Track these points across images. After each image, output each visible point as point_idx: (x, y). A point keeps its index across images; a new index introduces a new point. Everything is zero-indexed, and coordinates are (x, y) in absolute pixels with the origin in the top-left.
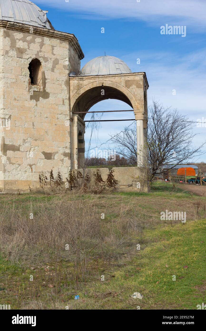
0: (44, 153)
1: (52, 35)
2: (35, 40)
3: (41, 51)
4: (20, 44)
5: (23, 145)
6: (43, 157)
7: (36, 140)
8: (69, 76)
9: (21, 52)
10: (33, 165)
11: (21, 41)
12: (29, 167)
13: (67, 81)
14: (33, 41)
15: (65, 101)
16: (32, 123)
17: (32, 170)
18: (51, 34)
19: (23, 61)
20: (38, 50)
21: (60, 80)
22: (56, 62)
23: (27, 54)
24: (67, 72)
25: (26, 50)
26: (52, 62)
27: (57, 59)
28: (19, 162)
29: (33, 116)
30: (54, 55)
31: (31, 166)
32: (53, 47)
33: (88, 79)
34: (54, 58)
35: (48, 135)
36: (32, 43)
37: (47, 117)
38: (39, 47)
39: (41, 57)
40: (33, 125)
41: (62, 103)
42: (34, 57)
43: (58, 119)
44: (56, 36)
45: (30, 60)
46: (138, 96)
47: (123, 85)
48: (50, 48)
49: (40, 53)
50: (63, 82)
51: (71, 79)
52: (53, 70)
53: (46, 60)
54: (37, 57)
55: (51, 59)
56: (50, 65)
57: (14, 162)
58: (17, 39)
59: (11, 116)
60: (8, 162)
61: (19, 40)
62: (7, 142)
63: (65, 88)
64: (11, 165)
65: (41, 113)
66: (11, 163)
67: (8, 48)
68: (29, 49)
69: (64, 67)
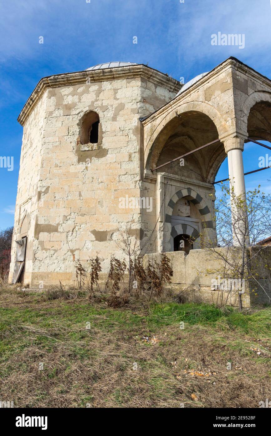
0: (95, 232)
3: (97, 100)
4: (69, 100)
5: (64, 223)
6: (93, 237)
7: (83, 215)
8: (141, 121)
9: (69, 108)
10: (75, 250)
11: (70, 96)
12: (69, 253)
13: (136, 128)
14: (86, 91)
15: (133, 156)
16: (78, 193)
17: (74, 258)
19: (71, 118)
20: (93, 100)
21: (126, 129)
22: (121, 107)
23: (77, 109)
24: (137, 116)
25: (75, 104)
26: (114, 109)
27: (121, 103)
28: (56, 247)
29: (81, 183)
30: (118, 99)
31: (72, 251)
32: (116, 91)
33: (160, 115)
34: (116, 103)
35: (102, 206)
36: (85, 94)
37: (102, 182)
38: (95, 96)
39: (97, 107)
40: (80, 195)
41: (127, 159)
42: (87, 109)
43: (119, 181)
44: (118, 76)
45: (82, 114)
47: (201, 100)
48: (112, 92)
49: (95, 103)
50: (131, 131)
52: (114, 119)
53: (105, 109)
54: (92, 109)
55: (112, 106)
56: (110, 113)
57: (48, 247)
58: (65, 95)
59: (49, 187)
60: (40, 248)
61: (68, 95)
62: (41, 222)
63: (134, 138)
64: (44, 251)
65: (93, 178)
66: (44, 249)
67: (52, 108)
68: (80, 102)
69: (133, 111)
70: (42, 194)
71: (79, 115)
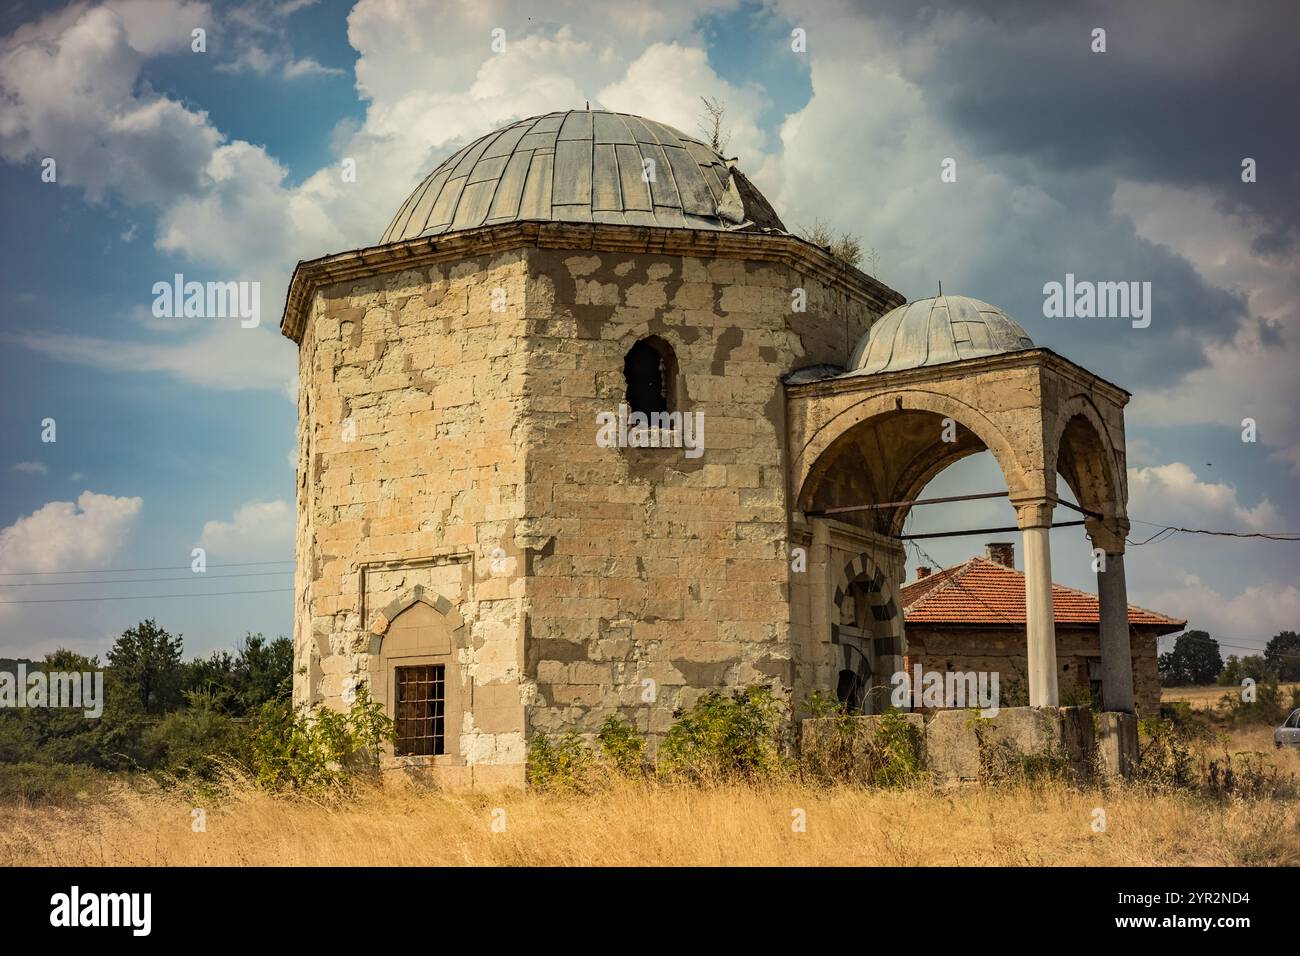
0: (682, 665)
1: (711, 247)
2: (649, 272)
3: (669, 308)
4: (592, 293)
5: (601, 637)
6: (679, 678)
7: (650, 620)
8: (786, 386)
9: (592, 318)
10: (638, 707)
11: (594, 284)
12: (622, 714)
13: (773, 400)
14: (639, 277)
15: (768, 474)
16: (635, 561)
18: (708, 246)
19: (601, 349)
20: (660, 305)
21: (750, 400)
22: (731, 339)
23: (618, 324)
24: (776, 370)
25: (611, 310)
26: (715, 341)
27: (734, 327)
28: (587, 700)
29: (639, 534)
30: (724, 314)
31: (630, 710)
32: (717, 289)
33: (847, 389)
34: (720, 325)
35: (698, 599)
36: (636, 285)
37: (694, 537)
38: (664, 296)
39: (670, 327)
40: (641, 567)
41: (755, 483)
42: (643, 330)
43: (738, 539)
44: (726, 250)
45: (630, 342)
46: (1021, 439)
47: (968, 401)
48: (708, 293)
49: (666, 316)
50: (761, 408)
51: (793, 393)
52: (717, 368)
53: (690, 334)
54: (657, 331)
55: (710, 330)
56: (705, 351)
57: (565, 700)
58: (579, 277)
59: (553, 539)
60: (542, 702)
61: (588, 279)
62: (540, 632)
63: (769, 427)
64: (554, 709)
65: (671, 524)
66: (552, 703)
67: (545, 312)
68: (623, 304)
69: (765, 353)
70: (537, 557)
71: (624, 342)
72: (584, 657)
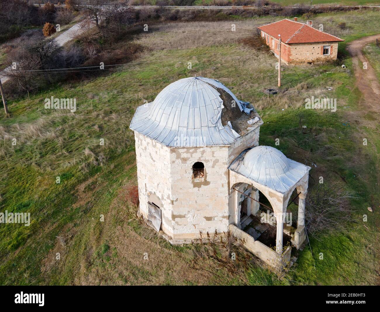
0: (206, 218)
2: (197, 151)
3: (202, 157)
4: (184, 155)
5: (188, 214)
6: (205, 219)
7: (198, 210)
8: (228, 169)
9: (185, 160)
10: (196, 225)
11: (185, 153)
13: (226, 172)
15: (224, 185)
17: (195, 228)
19: (187, 165)
20: (200, 156)
21: (220, 172)
22: (217, 161)
23: (190, 160)
24: (227, 166)
25: (189, 158)
26: (212, 162)
27: (217, 159)
28: (185, 224)
29: (196, 197)
30: (215, 157)
31: (194, 225)
32: (213, 153)
34: (214, 159)
35: (209, 207)
36: (194, 153)
37: (208, 197)
38: (201, 154)
39: (203, 160)
40: (196, 202)
41: (221, 186)
42: (196, 161)
43: (217, 196)
45: (194, 163)
48: (211, 153)
50: (223, 173)
52: (213, 167)
53: (207, 161)
54: (200, 161)
55: (211, 160)
56: (211, 164)
57: (181, 224)
58: (181, 153)
59: (178, 199)
60: (176, 224)
61: (183, 153)
62: (175, 214)
63: (225, 177)
65: (203, 195)
66: (178, 224)
67: (174, 159)
68: (192, 157)
69: (224, 163)
70: (174, 202)
71: (192, 163)
72: (185, 217)
